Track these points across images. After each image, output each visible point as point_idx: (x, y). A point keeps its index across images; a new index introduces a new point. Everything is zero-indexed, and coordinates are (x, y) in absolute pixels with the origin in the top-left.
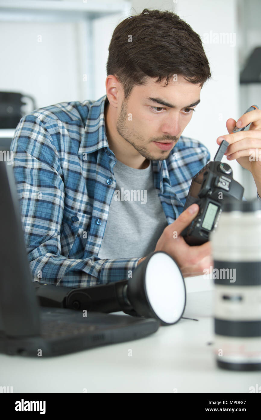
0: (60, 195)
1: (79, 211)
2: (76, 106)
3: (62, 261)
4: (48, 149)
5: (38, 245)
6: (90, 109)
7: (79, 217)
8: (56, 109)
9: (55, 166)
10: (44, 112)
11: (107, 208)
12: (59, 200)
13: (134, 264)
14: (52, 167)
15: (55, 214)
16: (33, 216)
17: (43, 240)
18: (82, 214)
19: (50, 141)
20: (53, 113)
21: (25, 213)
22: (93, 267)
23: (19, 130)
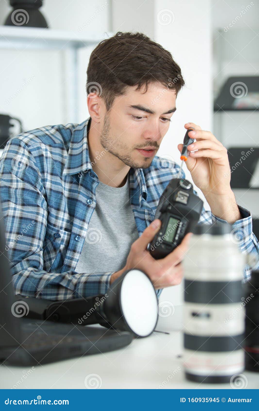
0: (42, 213)
1: (61, 228)
2: (59, 130)
3: (42, 275)
4: (32, 171)
5: (21, 260)
6: (73, 132)
7: (61, 234)
8: (40, 132)
9: (39, 187)
10: (29, 135)
11: (86, 226)
12: (41, 217)
13: (108, 278)
14: (35, 187)
15: (37, 231)
16: (16, 233)
17: (26, 255)
18: (63, 231)
19: (34, 162)
20: (37, 137)
21: (9, 230)
22: (70, 281)
23: (5, 153)
